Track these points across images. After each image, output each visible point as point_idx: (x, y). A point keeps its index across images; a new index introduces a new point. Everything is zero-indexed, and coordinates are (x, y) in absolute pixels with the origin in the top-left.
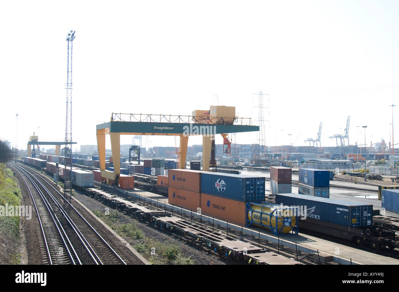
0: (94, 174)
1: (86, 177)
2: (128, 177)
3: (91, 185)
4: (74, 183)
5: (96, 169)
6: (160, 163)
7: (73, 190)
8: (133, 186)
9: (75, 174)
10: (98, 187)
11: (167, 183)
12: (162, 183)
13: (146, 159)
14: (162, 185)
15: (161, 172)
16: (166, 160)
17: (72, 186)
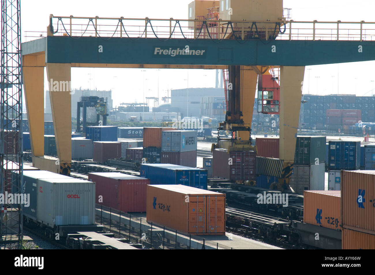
0: (94, 185)
1: (69, 196)
2: (207, 196)
3: (85, 220)
4: (29, 216)
5: (101, 170)
6: (309, 151)
7: (26, 238)
8: (222, 225)
9: (35, 185)
10: (107, 229)
11: (337, 215)
12: (319, 217)
13: (262, 137)
14: (319, 222)
15: (314, 180)
16: (329, 138)
17: (24, 225)
